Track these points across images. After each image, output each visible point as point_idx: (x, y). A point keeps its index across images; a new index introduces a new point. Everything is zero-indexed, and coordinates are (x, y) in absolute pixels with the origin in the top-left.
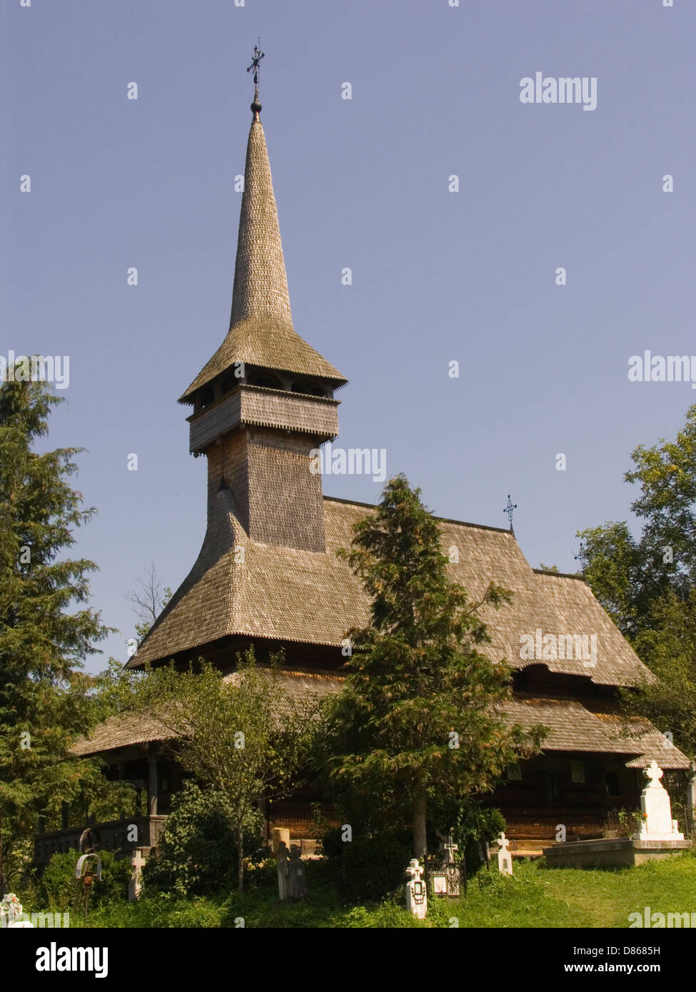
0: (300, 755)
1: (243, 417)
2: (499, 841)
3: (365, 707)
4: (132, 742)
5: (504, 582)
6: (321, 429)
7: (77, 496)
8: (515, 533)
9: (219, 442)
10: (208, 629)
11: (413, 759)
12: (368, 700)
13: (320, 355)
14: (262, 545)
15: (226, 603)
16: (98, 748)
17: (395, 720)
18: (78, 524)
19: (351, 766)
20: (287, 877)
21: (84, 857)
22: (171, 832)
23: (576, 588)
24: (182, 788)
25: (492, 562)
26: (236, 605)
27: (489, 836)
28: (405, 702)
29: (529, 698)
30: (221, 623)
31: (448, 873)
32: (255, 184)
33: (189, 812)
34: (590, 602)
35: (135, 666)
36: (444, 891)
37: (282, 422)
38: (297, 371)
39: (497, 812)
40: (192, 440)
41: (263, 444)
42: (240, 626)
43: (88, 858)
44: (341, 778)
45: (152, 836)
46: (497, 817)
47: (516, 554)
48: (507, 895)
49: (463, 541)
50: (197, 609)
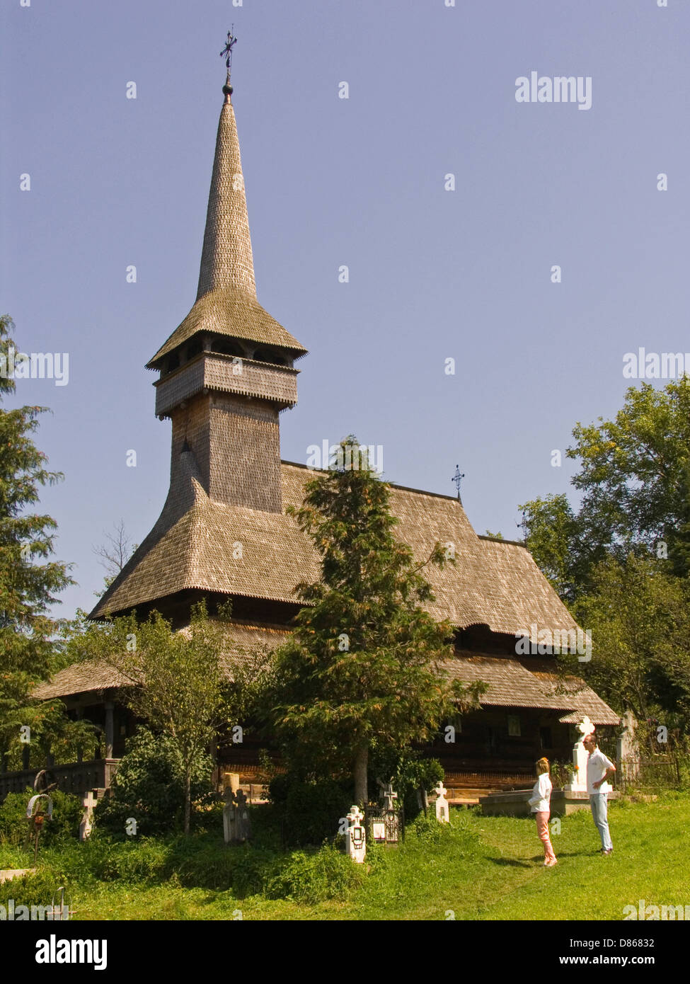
0: (248, 702)
1: (206, 382)
2: (437, 790)
3: (309, 659)
4: (90, 689)
6: (280, 396)
7: (41, 455)
8: (462, 501)
9: (183, 406)
10: (166, 583)
11: (353, 710)
12: (312, 652)
13: (281, 326)
14: (221, 505)
15: (185, 559)
16: (58, 693)
17: (338, 672)
18: (44, 483)
19: (295, 715)
20: (232, 821)
21: (36, 797)
22: (123, 774)
23: (518, 554)
24: (136, 732)
25: (440, 527)
26: (195, 561)
27: (428, 785)
28: (348, 656)
29: (470, 656)
30: (179, 577)
31: (387, 820)
32: (224, 163)
33: (140, 756)
34: (531, 567)
35: (97, 616)
36: (383, 836)
37: (244, 388)
38: (259, 340)
39: (435, 762)
40: (158, 404)
41: (225, 410)
42: (197, 581)
43: (40, 798)
44: (286, 727)
45: (108, 779)
46: (436, 767)
47: (463, 521)
48: (443, 841)
49: (413, 507)
50: (158, 564)
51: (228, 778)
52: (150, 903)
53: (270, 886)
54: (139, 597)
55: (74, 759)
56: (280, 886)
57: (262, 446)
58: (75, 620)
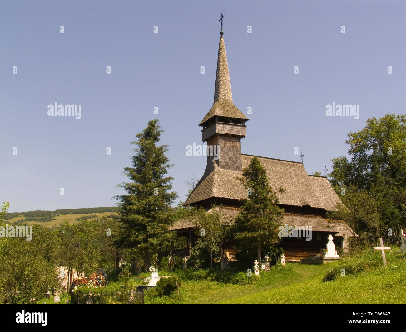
0: (227, 232)
1: (217, 131)
2: (282, 256)
3: (243, 220)
4: (184, 227)
5: (299, 180)
6: (241, 134)
7: (168, 159)
8: (303, 164)
9: (210, 138)
10: (206, 195)
11: (255, 234)
12: (244, 218)
13: (241, 111)
14: (223, 170)
15: (212, 187)
16: (175, 229)
17: (251, 224)
18: (169, 168)
19: (240, 235)
20: (224, 264)
21: (171, 258)
22: (194, 252)
23: (323, 180)
24: (197, 240)
25: (295, 173)
26: (214, 188)
27: (279, 255)
28: (254, 219)
29: (304, 215)
30: (210, 193)
31: (266, 264)
32: (221, 58)
33: (199, 247)
34: (327, 185)
35: (185, 205)
36: (265, 268)
37: (229, 133)
38: (233, 117)
39: (281, 248)
40: (203, 137)
41: (223, 139)
42: (215, 194)
43: (172, 258)
44: (237, 239)
45: (190, 253)
46: (281, 250)
47: (303, 170)
48: (282, 270)
49: (286, 166)
50: (204, 189)
51: (226, 253)
52: (202, 285)
53: (233, 281)
54: (198, 199)
55: (181, 248)
56: (236, 281)
57: (235, 151)
58: (179, 204)
